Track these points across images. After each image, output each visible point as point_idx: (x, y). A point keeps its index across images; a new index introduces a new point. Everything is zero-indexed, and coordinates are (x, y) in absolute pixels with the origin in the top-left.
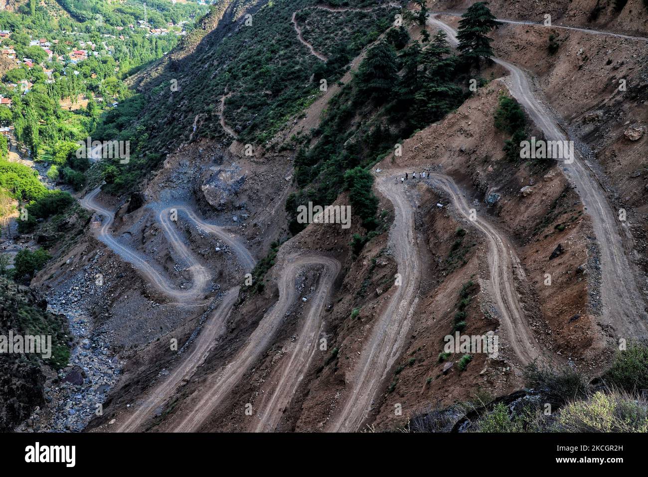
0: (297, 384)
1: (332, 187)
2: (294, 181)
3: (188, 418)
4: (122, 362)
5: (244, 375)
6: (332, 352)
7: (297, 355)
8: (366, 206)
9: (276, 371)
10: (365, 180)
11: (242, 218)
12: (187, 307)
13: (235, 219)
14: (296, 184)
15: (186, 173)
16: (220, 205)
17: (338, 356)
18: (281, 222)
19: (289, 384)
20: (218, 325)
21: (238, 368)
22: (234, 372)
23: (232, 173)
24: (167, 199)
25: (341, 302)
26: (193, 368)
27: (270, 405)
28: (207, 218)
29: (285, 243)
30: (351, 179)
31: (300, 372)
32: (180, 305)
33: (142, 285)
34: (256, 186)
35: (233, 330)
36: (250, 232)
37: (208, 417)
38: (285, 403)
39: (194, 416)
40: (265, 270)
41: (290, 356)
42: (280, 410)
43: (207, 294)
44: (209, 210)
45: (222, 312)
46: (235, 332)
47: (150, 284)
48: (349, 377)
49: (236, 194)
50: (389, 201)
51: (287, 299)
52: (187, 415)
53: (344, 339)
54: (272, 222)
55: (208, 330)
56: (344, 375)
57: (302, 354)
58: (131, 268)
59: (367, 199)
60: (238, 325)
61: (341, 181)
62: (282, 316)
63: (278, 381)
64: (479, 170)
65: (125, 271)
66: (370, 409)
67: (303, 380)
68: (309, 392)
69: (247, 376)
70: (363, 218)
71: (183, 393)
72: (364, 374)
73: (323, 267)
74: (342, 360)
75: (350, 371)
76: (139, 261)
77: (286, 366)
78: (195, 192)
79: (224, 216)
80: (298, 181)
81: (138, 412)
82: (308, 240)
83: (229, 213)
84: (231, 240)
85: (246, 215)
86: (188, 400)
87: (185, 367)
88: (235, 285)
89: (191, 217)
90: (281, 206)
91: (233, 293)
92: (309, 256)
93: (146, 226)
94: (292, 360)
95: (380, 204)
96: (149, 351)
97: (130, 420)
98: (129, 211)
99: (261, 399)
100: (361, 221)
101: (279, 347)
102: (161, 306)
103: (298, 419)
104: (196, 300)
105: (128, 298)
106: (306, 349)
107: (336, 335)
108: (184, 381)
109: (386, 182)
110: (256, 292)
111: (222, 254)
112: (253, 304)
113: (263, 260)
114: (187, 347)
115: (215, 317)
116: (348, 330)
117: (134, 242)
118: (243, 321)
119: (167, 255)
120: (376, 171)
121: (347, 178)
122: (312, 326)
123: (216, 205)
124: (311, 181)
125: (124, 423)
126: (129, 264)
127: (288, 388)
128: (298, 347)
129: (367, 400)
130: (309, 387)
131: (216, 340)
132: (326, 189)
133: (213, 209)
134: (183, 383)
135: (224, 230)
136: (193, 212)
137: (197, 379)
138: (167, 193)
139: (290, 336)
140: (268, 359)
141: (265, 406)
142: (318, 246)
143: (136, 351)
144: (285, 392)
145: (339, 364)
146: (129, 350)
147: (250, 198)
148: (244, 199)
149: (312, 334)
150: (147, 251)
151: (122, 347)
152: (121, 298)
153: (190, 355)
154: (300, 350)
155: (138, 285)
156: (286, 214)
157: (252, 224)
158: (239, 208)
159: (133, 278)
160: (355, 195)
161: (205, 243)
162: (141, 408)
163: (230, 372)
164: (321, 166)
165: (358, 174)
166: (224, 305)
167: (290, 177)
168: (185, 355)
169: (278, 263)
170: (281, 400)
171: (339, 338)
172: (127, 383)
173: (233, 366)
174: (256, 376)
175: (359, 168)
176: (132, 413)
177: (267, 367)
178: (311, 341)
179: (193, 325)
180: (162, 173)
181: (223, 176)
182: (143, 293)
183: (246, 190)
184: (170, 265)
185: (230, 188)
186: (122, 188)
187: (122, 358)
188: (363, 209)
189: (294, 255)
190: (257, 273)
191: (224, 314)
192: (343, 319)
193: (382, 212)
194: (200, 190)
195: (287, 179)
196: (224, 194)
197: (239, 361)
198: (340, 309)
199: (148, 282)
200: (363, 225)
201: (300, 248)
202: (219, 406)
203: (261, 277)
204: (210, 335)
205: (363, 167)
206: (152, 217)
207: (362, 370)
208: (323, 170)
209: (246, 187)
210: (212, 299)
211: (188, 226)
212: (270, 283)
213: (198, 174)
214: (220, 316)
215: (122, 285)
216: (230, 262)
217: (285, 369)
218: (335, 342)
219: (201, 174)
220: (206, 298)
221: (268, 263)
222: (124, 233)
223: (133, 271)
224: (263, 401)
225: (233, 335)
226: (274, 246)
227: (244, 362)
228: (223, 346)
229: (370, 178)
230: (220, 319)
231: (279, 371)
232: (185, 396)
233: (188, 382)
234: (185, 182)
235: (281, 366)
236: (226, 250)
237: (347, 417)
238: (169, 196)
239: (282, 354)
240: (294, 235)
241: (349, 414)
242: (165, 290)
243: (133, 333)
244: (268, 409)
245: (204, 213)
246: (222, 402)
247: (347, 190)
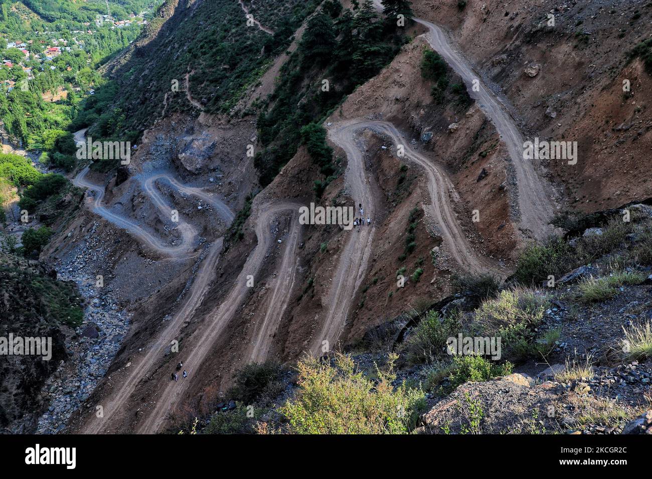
0: (282, 312)
1: (292, 142)
2: (258, 141)
3: (193, 353)
4: (130, 314)
5: (236, 311)
6: (308, 282)
7: (278, 289)
8: (322, 156)
9: (263, 304)
10: (318, 133)
11: (217, 179)
12: (179, 260)
13: (212, 180)
14: (260, 143)
15: (163, 145)
16: (197, 169)
17: (314, 284)
18: (251, 178)
19: (275, 314)
20: (209, 272)
21: (230, 306)
22: (228, 310)
23: (203, 141)
24: (149, 170)
25: (311, 240)
26: (192, 311)
27: (261, 333)
28: (187, 182)
29: (257, 195)
30: (307, 134)
31: (284, 302)
32: (174, 259)
33: (138, 247)
34: (226, 150)
35: (222, 274)
36: (225, 190)
37: (210, 350)
38: (274, 329)
39: (198, 351)
40: (243, 220)
41: (273, 290)
42: (270, 336)
43: (195, 247)
44: (188, 175)
45: (211, 261)
46: (224, 276)
47: (144, 245)
48: (325, 300)
49: (210, 158)
50: (342, 149)
51: (265, 242)
52: (191, 350)
53: (316, 269)
54: (244, 179)
55: (200, 278)
56: (320, 299)
57: (284, 287)
58: (126, 234)
59: (322, 149)
60: (226, 270)
61: (299, 136)
62: (262, 258)
63: (266, 312)
64: (413, 114)
65: (121, 236)
66: (345, 324)
67: (286, 308)
68: (293, 318)
69: (239, 311)
70: (321, 166)
71: (186, 333)
72: (337, 296)
73: (292, 212)
74: (316, 287)
75: (324, 296)
76: (132, 226)
77: (271, 299)
78: (173, 161)
79: (201, 179)
80: (262, 141)
81: (149, 353)
82: (277, 190)
83: (205, 176)
84: (210, 198)
85: (221, 176)
86: (191, 338)
87: (185, 311)
88: (219, 237)
89: (172, 183)
90: (250, 164)
91: (218, 243)
92: (279, 204)
93: (134, 196)
94: (275, 293)
95: (334, 152)
96: (152, 302)
97: (143, 361)
98: (117, 184)
99: (253, 329)
100: (320, 169)
101: (262, 284)
102: (156, 263)
103: (286, 341)
104: (187, 253)
105: (127, 259)
106: (286, 283)
107: (310, 267)
108: (185, 323)
109: (337, 133)
110: (237, 240)
111: (204, 212)
112: (237, 251)
113: (241, 212)
114: (185, 294)
115: (205, 266)
116: (319, 262)
117: (125, 210)
118: (229, 266)
119: (156, 218)
120: (327, 124)
121: (304, 133)
122: (289, 263)
123: (194, 171)
124: (273, 140)
125: (139, 364)
126: (124, 230)
127: (274, 317)
128: (279, 282)
129: (342, 317)
130: (292, 314)
131: (209, 285)
132: (287, 145)
133: (191, 173)
134: (184, 325)
135: (203, 191)
136: (174, 179)
137: (196, 320)
138: (148, 165)
139: (271, 273)
140: (255, 295)
141: (257, 334)
142: (286, 195)
143: (141, 304)
144: (273, 321)
145: (315, 291)
146: (135, 303)
147: (222, 160)
148: (217, 162)
149: (290, 270)
150: (138, 217)
151: (128, 301)
152: (121, 260)
153: (187, 300)
154: (281, 284)
155: (134, 247)
156: (255, 170)
157: (227, 183)
158: (214, 170)
159: (129, 241)
160: (312, 147)
161: (188, 204)
162: (151, 350)
163: (224, 310)
164: (280, 125)
165: (313, 129)
166: (212, 255)
167: (254, 139)
168: (184, 301)
169: (253, 213)
170: (270, 328)
171: (313, 270)
172: (137, 331)
173: (225, 305)
174: (246, 311)
175: (313, 123)
176: (144, 355)
177: (255, 302)
178: (290, 276)
179: (187, 275)
180: (141, 148)
181: (196, 144)
182: (140, 253)
183: (218, 154)
184: (159, 227)
185: (203, 153)
186: (108, 165)
187: (129, 311)
188: (320, 158)
189: (266, 205)
190: (237, 224)
191: (213, 261)
192: (314, 253)
193: (336, 159)
194: (178, 159)
195: (252, 140)
196: (199, 160)
197: (231, 300)
198: (310, 245)
199: (142, 244)
200: (322, 172)
201: (270, 198)
202: (218, 340)
203: (240, 227)
204: (202, 282)
205: (316, 122)
206: (138, 187)
207: (335, 294)
208: (282, 129)
209: (217, 151)
210: (200, 251)
211: (171, 191)
212: (248, 231)
213: (173, 145)
214: (209, 264)
215: (121, 249)
216: (212, 217)
217: (270, 302)
218: (310, 273)
219: (176, 144)
220: (195, 250)
221: (244, 215)
222: (116, 204)
223: (128, 236)
224: (255, 330)
225: (223, 279)
226: (248, 199)
227: (235, 300)
228: (215, 289)
229: (323, 132)
230: (210, 267)
231: (265, 304)
232: (188, 335)
233: (189, 323)
234: (163, 153)
235: (267, 299)
236: (207, 208)
237: (327, 334)
238: (151, 167)
239: (266, 289)
240: (264, 188)
241: (328, 331)
242: (158, 249)
243: (135, 288)
244: (260, 336)
245: (184, 178)
246: (221, 336)
247: (305, 144)
